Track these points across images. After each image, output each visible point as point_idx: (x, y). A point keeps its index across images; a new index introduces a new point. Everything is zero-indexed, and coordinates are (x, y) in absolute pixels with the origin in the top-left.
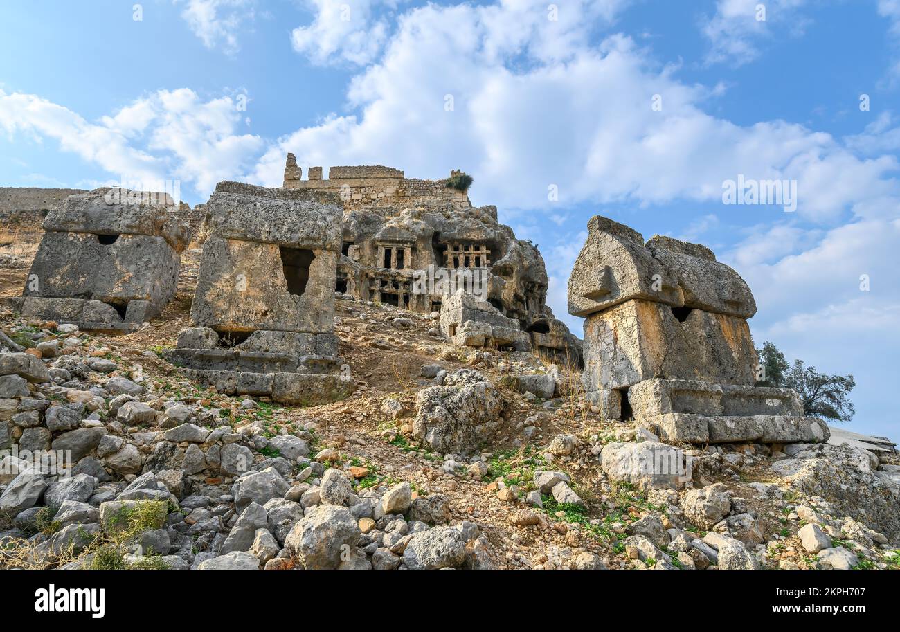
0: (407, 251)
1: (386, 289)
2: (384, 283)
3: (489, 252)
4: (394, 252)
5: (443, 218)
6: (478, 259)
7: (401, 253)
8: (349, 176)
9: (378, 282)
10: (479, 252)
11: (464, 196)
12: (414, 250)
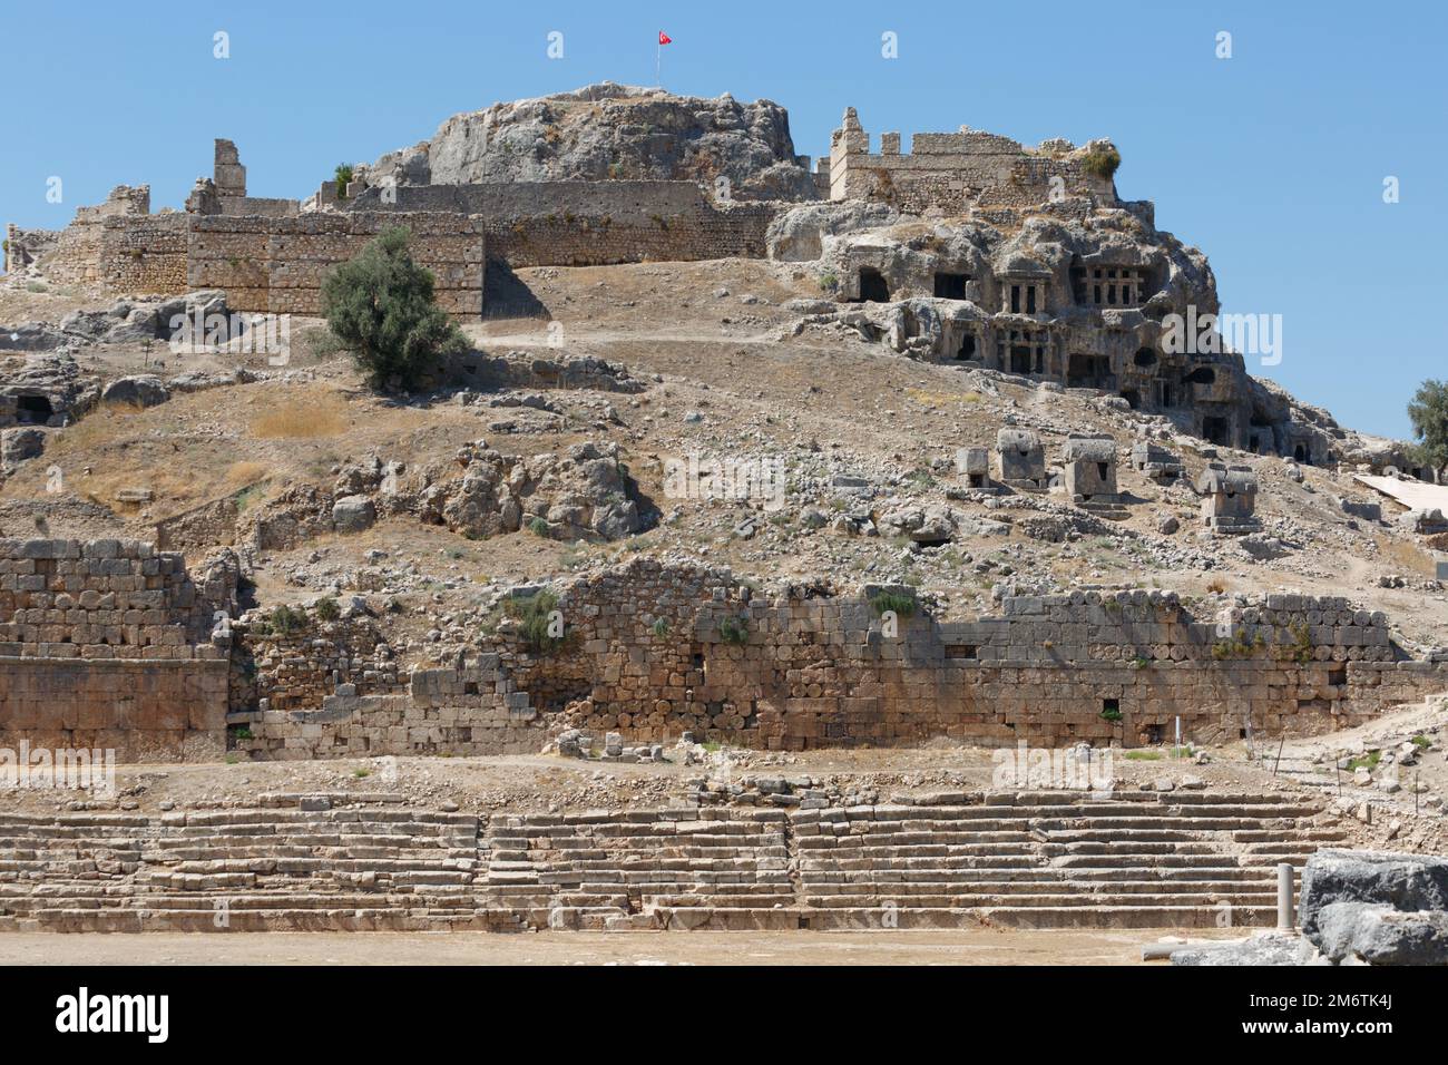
0: (1040, 290)
1: (1017, 343)
2: (1014, 335)
3: (1142, 280)
4: (1024, 290)
5: (1081, 232)
6: (1126, 290)
7: (1031, 291)
8: (941, 150)
9: (1008, 335)
10: (1128, 280)
11: (1110, 185)
12: (1048, 285)
